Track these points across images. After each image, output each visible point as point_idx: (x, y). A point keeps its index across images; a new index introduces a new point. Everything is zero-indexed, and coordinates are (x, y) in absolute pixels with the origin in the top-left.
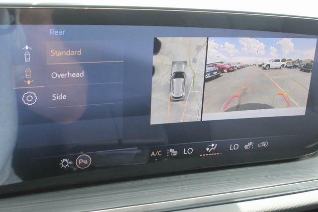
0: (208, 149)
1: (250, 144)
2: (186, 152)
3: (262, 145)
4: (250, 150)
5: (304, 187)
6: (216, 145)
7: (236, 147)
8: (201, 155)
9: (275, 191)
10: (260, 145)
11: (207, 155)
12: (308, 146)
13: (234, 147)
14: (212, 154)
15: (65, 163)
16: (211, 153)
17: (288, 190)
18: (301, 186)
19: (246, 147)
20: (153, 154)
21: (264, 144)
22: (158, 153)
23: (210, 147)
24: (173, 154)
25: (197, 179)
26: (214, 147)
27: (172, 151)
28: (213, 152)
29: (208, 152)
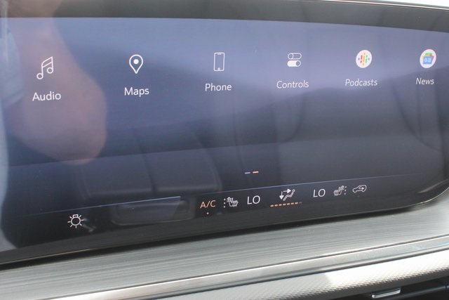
0: (281, 197)
1: (342, 188)
2: (251, 201)
3: (358, 189)
4: (341, 197)
5: (419, 249)
6: (294, 190)
7: (322, 193)
8: (272, 206)
9: (378, 255)
10: (355, 190)
11: (280, 205)
13: (320, 193)
14: (288, 204)
15: (76, 221)
16: (286, 202)
17: (392, 254)
18: (415, 247)
19: (336, 193)
20: (203, 205)
21: (362, 188)
22: (210, 203)
23: (285, 194)
24: (231, 204)
25: (267, 240)
26: (290, 193)
27: (230, 200)
28: (289, 200)
29: (281, 201)
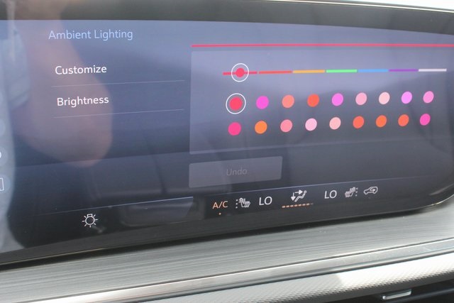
0: (293, 198)
1: (353, 190)
2: (263, 202)
3: (369, 191)
4: (353, 198)
5: (430, 250)
6: (305, 192)
7: (333, 194)
8: (284, 207)
9: (389, 257)
10: (366, 192)
11: (292, 206)
12: (434, 191)
13: (331, 195)
14: (300, 205)
15: (90, 220)
16: (298, 203)
17: (403, 255)
18: (426, 249)
19: (347, 194)
20: (215, 205)
21: (373, 190)
22: (223, 204)
23: (297, 195)
24: (243, 205)
25: (279, 240)
26: (301, 195)
27: (242, 200)
28: (300, 201)
29: (293, 203)
